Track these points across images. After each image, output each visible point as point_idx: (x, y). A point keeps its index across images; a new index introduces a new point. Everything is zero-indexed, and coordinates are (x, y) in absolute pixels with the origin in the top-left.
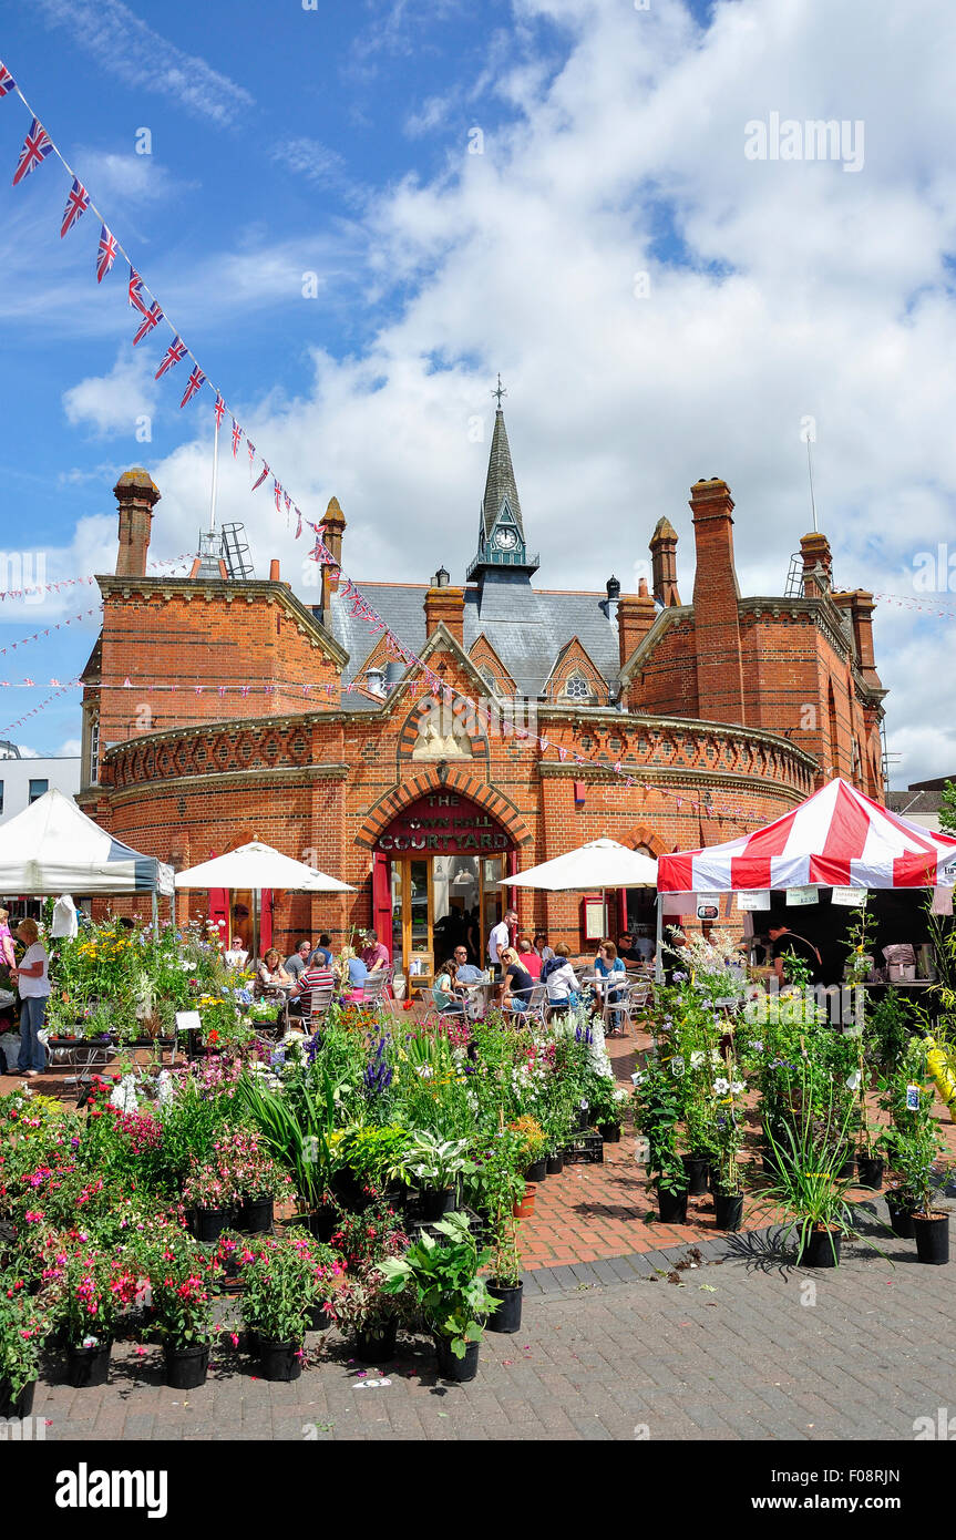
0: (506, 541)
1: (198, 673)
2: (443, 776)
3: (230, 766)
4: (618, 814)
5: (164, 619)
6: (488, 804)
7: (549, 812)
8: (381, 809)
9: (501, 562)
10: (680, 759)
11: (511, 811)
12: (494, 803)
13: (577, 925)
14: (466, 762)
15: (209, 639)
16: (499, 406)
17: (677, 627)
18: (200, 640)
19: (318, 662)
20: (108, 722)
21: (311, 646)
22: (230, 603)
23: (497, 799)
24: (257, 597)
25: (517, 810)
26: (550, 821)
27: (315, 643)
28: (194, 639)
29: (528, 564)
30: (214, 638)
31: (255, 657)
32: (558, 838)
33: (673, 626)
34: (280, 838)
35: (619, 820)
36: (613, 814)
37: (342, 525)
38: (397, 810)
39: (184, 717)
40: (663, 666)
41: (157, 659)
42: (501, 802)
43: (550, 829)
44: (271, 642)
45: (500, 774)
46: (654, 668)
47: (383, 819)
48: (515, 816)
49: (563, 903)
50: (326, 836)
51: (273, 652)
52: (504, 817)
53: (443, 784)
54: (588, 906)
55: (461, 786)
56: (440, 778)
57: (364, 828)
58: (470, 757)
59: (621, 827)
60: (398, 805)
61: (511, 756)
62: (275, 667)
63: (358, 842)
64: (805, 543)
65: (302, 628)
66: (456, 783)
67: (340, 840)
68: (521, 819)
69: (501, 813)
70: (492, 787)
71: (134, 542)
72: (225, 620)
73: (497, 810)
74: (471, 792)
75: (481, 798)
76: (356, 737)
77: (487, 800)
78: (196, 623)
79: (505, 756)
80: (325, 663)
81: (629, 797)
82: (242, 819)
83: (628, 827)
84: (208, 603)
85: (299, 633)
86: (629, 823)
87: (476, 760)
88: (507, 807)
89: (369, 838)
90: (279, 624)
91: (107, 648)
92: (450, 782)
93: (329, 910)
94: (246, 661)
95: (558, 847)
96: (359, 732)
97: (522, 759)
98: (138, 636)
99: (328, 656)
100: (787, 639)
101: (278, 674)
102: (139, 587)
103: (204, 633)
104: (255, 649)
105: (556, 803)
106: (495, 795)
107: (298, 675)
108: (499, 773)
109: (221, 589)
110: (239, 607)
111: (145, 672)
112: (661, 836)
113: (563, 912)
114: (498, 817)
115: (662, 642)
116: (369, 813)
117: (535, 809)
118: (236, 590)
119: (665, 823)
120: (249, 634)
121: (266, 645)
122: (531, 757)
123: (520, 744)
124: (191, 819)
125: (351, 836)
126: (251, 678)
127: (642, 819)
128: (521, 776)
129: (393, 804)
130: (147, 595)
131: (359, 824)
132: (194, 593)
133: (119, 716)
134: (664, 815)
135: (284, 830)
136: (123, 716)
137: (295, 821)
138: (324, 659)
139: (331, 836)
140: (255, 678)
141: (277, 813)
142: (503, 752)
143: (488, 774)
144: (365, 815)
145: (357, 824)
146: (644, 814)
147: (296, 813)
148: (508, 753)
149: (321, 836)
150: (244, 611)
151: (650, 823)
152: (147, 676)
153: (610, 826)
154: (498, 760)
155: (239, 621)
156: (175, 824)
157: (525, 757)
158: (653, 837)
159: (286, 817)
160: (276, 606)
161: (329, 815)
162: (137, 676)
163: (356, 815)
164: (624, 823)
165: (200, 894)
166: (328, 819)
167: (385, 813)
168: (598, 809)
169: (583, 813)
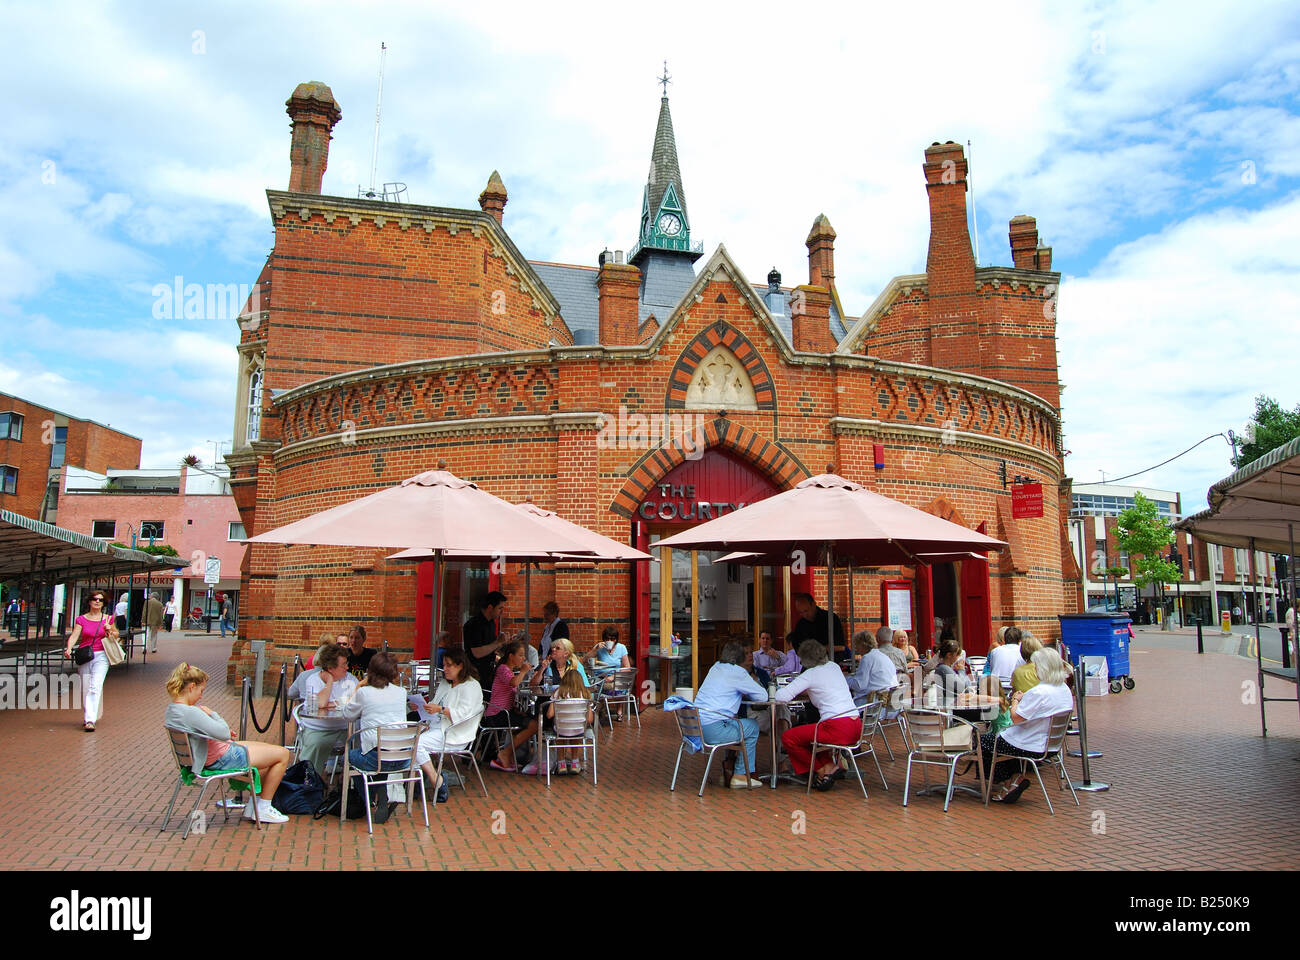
0: (669, 226)
1: (388, 313)
2: (722, 430)
3: (446, 414)
4: (918, 483)
5: (349, 248)
6: (775, 466)
8: (645, 469)
9: (665, 246)
10: (977, 423)
11: (801, 476)
12: (782, 465)
13: (878, 614)
14: (749, 414)
15: (403, 275)
16: (665, 92)
17: (908, 298)
18: (392, 274)
19: (525, 310)
20: (277, 366)
21: (520, 291)
22: (429, 234)
23: (786, 460)
24: (461, 229)
25: (808, 473)
27: (524, 288)
28: (385, 273)
29: (692, 249)
30: (411, 272)
31: (458, 298)
33: (903, 294)
35: (919, 490)
36: (912, 483)
37: (503, 199)
38: (665, 470)
40: (891, 338)
41: (339, 294)
42: (790, 464)
44: (477, 281)
45: (789, 430)
46: (880, 340)
47: (648, 482)
49: (864, 588)
50: (577, 501)
51: (478, 293)
53: (722, 440)
54: (889, 592)
55: (744, 443)
56: (719, 432)
57: (622, 491)
58: (755, 408)
59: (921, 499)
60: (667, 464)
61: (802, 409)
62: (482, 311)
63: (615, 509)
64: (1012, 225)
65: (511, 270)
66: (738, 438)
67: (594, 506)
70: (780, 446)
71: (308, 160)
72: (423, 253)
73: (785, 473)
74: (756, 450)
75: (767, 458)
76: (614, 380)
77: (773, 461)
78: (390, 254)
79: (795, 410)
80: (534, 312)
81: (928, 464)
83: (927, 499)
84: (404, 232)
85: (508, 274)
86: (929, 494)
87: (762, 411)
88: (796, 471)
89: (629, 504)
90: (486, 262)
91: (279, 278)
92: (731, 437)
93: (579, 593)
94: (446, 302)
96: (619, 374)
97: (814, 413)
98: (318, 266)
99: (537, 305)
100: (1024, 313)
101: (483, 320)
102: (322, 207)
103: (398, 267)
104: (459, 288)
105: (856, 468)
106: (784, 455)
107: (505, 324)
108: (789, 428)
109: (420, 217)
110: (439, 237)
112: (961, 511)
113: (864, 599)
115: (890, 312)
116: (630, 473)
118: (438, 219)
119: (964, 496)
120: (451, 271)
121: (471, 285)
122: (824, 411)
123: (812, 395)
124: (391, 479)
125: (606, 502)
126: (452, 322)
127: (942, 490)
128: (813, 433)
129: (660, 463)
130: (330, 218)
131: (617, 486)
132: (387, 219)
133: (290, 359)
134: (963, 487)
135: (518, 493)
136: (295, 359)
137: (533, 482)
138: (533, 308)
139: (582, 501)
140: (457, 323)
141: (509, 472)
142: (792, 404)
143: (776, 429)
144: (624, 475)
145: (614, 486)
146: (944, 485)
147: (534, 472)
148: (798, 405)
149: (569, 501)
150: (446, 245)
151: (949, 495)
152: (327, 313)
153: (910, 498)
154: (787, 413)
155: (439, 255)
156: (368, 486)
157: (818, 411)
158: (952, 512)
159: (521, 477)
160: (483, 241)
161: (580, 475)
162: (314, 312)
163: (614, 476)
164: (924, 494)
165: (402, 573)
166: (578, 480)
167: (650, 474)
168: (897, 477)
169: (882, 481)
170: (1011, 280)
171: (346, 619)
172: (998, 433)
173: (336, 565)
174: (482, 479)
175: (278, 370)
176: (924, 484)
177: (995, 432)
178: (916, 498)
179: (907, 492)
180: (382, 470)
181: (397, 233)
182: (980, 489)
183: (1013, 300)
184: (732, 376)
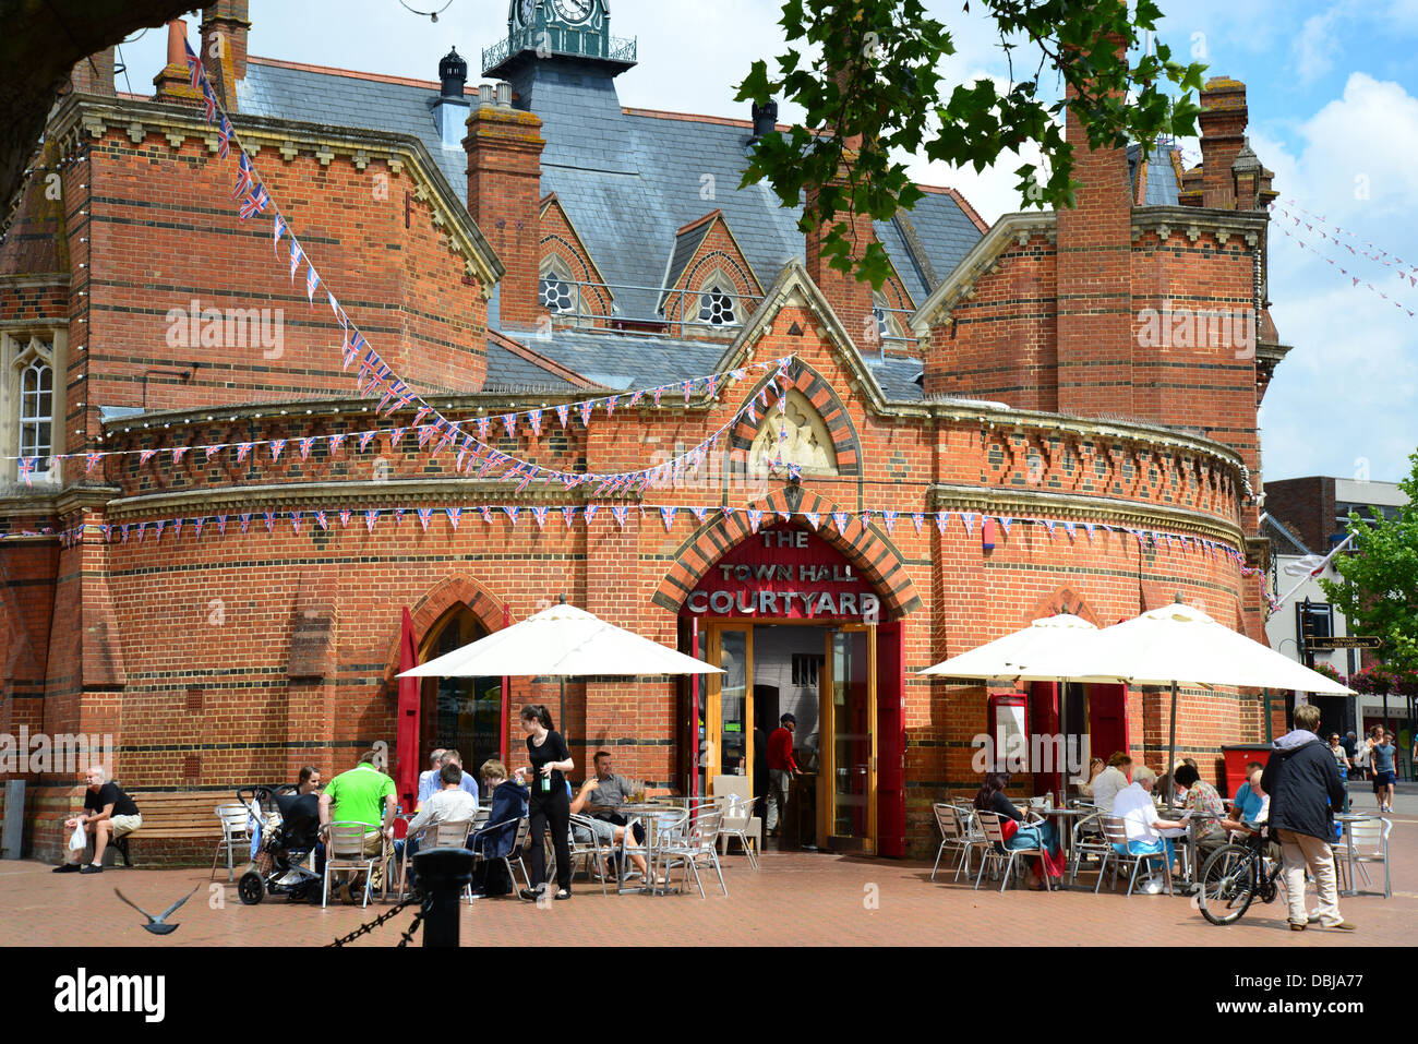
1: (270, 290)
2: (794, 501)
3: (427, 470)
4: (1037, 568)
5: (206, 186)
6: (859, 547)
7: (947, 562)
8: (697, 549)
10: (1118, 485)
11: (891, 559)
12: (868, 546)
14: (828, 481)
17: (1024, 248)
19: (458, 278)
20: (106, 371)
21: (450, 250)
22: (324, 167)
23: (872, 540)
24: (372, 160)
25: (899, 557)
26: (949, 576)
27: (457, 245)
28: (262, 228)
30: (299, 227)
31: (370, 268)
32: (961, 603)
34: (524, 591)
35: (1038, 575)
38: (722, 551)
39: (247, 368)
40: (992, 311)
41: (195, 259)
42: (878, 545)
43: (950, 588)
44: (397, 242)
45: (876, 501)
46: (972, 313)
47: (700, 566)
48: (897, 567)
50: (613, 590)
51: (398, 259)
52: (882, 568)
53: (794, 515)
54: (998, 708)
55: (820, 519)
56: (789, 506)
57: (669, 578)
58: (834, 473)
59: (1041, 588)
60: (725, 544)
61: (893, 474)
62: (404, 289)
63: (659, 600)
65: (440, 219)
66: (813, 514)
67: (634, 597)
68: (906, 572)
69: (877, 562)
70: (865, 522)
72: (317, 197)
73: (871, 556)
74: (834, 529)
75: (848, 537)
76: (659, 434)
77: (857, 540)
79: (885, 474)
80: (468, 280)
82: (452, 558)
83: (1048, 588)
84: (287, 163)
85: (435, 225)
86: (1051, 582)
87: (844, 477)
88: (885, 554)
89: (677, 595)
90: (408, 209)
91: (100, 232)
92: (804, 513)
93: (617, 708)
94: (353, 274)
95: (962, 616)
96: (664, 427)
97: (908, 479)
98: (162, 216)
99: (473, 269)
100: (1207, 278)
101: (407, 300)
102: (162, 123)
104: (371, 253)
105: (959, 550)
106: (869, 533)
107: (433, 303)
108: (875, 497)
109: (311, 141)
110: (340, 172)
111: (172, 282)
112: (1092, 604)
114: (872, 567)
115: (995, 269)
116: (678, 554)
117: (927, 556)
118: (339, 144)
119: (1098, 583)
120: (358, 226)
121: (389, 246)
122: (919, 476)
123: (906, 455)
124: (342, 554)
125: (648, 591)
126: (364, 304)
127: (1068, 576)
128: (907, 505)
129: (716, 542)
130: (176, 140)
131: (662, 571)
132: (262, 143)
133: (124, 360)
134: (1096, 571)
135: (532, 578)
136: (133, 361)
137: (552, 564)
138: (467, 273)
139: (620, 590)
140: (370, 305)
141: (518, 550)
142: (880, 467)
143: (860, 500)
144: (671, 558)
145: (658, 571)
146: (1071, 570)
147: (552, 550)
148: (891, 468)
149: (604, 590)
150: (350, 183)
151: (1077, 583)
152: (179, 289)
153: (1026, 587)
154: (875, 479)
155: (341, 200)
156: (304, 562)
157: (913, 475)
158: (1081, 605)
159: (535, 557)
160: (404, 177)
161: (616, 556)
162: (158, 287)
163: (658, 557)
164: (1044, 581)
165: (363, 682)
166: (614, 563)
167: (703, 556)
168: (1010, 559)
169: (991, 565)
170: (1188, 226)
171: (268, 745)
172: (1147, 495)
173: (249, 671)
174: (480, 558)
175: (108, 377)
176: (1044, 568)
177: (1142, 495)
178: (1034, 587)
179: (1023, 580)
180: (327, 541)
181: (277, 164)
182: (1119, 573)
183: (1188, 257)
184: (807, 431)
